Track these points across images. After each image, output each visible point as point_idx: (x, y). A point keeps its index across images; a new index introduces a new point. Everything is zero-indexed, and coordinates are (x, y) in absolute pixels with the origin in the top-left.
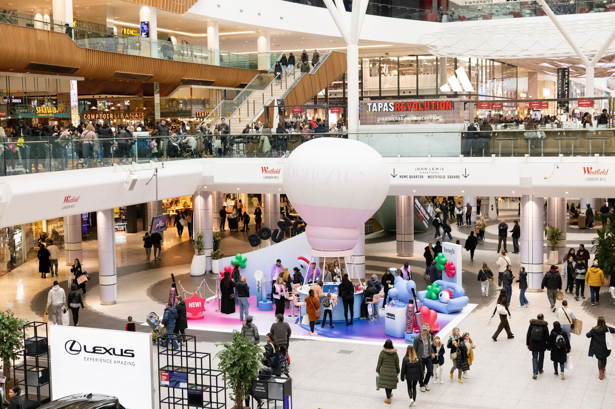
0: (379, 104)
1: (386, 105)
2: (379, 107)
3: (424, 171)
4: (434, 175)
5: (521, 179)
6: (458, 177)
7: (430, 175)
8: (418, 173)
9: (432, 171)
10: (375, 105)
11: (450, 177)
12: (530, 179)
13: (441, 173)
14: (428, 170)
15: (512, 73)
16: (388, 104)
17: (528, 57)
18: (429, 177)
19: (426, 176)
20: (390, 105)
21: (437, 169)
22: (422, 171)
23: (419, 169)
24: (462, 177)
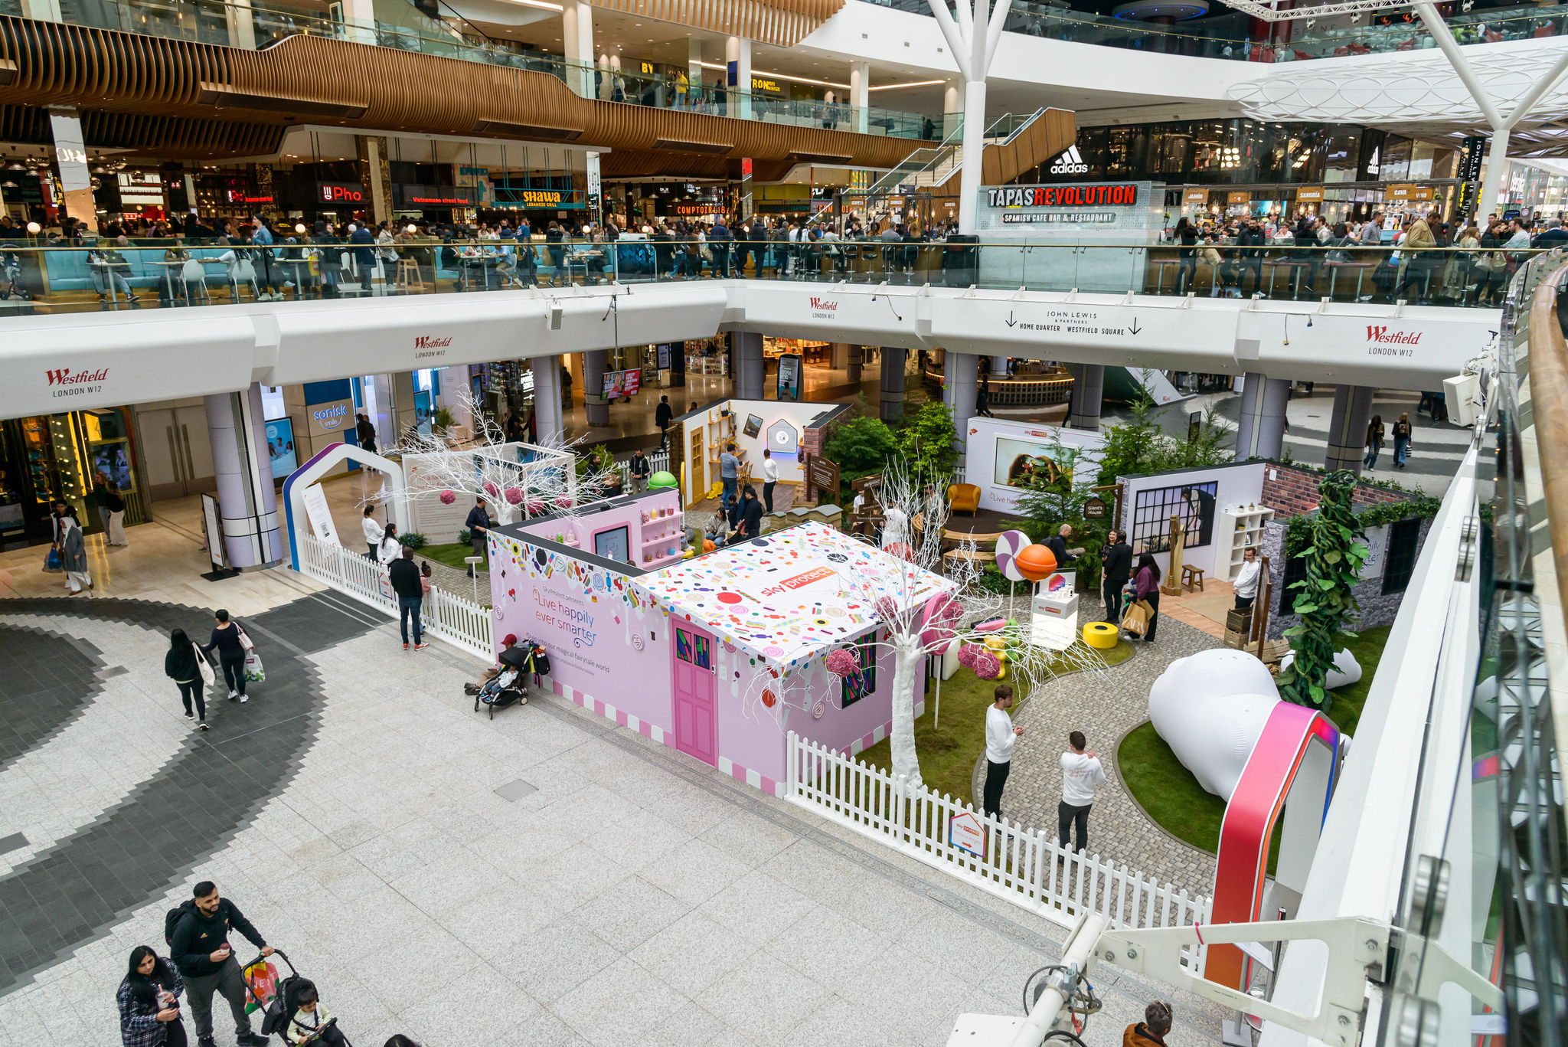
0: (1009, 192)
1: (1020, 192)
2: (1009, 198)
3: (1063, 318)
4: (1079, 325)
5: (1239, 343)
6: (1120, 332)
7: (1071, 325)
8: (1050, 321)
9: (1076, 319)
10: (1001, 193)
11: (1107, 332)
12: (1256, 344)
13: (1091, 323)
14: (1069, 317)
15: (1402, 151)
16: (1023, 193)
17: (1412, 119)
18: (1069, 329)
19: (1064, 326)
20: (1027, 194)
21: (1085, 315)
22: (1059, 318)
23: (1053, 314)
24: (1127, 332)
